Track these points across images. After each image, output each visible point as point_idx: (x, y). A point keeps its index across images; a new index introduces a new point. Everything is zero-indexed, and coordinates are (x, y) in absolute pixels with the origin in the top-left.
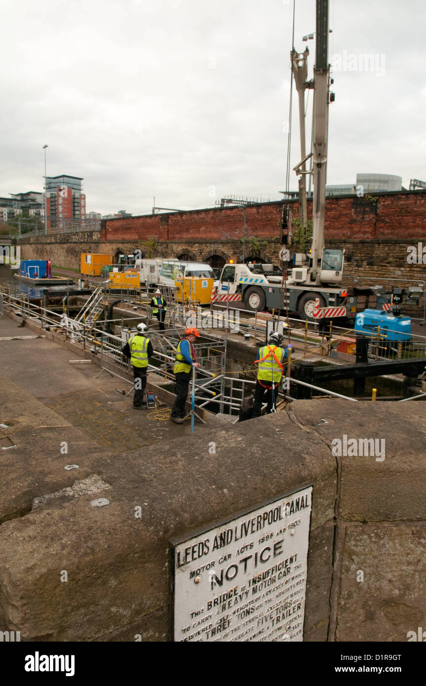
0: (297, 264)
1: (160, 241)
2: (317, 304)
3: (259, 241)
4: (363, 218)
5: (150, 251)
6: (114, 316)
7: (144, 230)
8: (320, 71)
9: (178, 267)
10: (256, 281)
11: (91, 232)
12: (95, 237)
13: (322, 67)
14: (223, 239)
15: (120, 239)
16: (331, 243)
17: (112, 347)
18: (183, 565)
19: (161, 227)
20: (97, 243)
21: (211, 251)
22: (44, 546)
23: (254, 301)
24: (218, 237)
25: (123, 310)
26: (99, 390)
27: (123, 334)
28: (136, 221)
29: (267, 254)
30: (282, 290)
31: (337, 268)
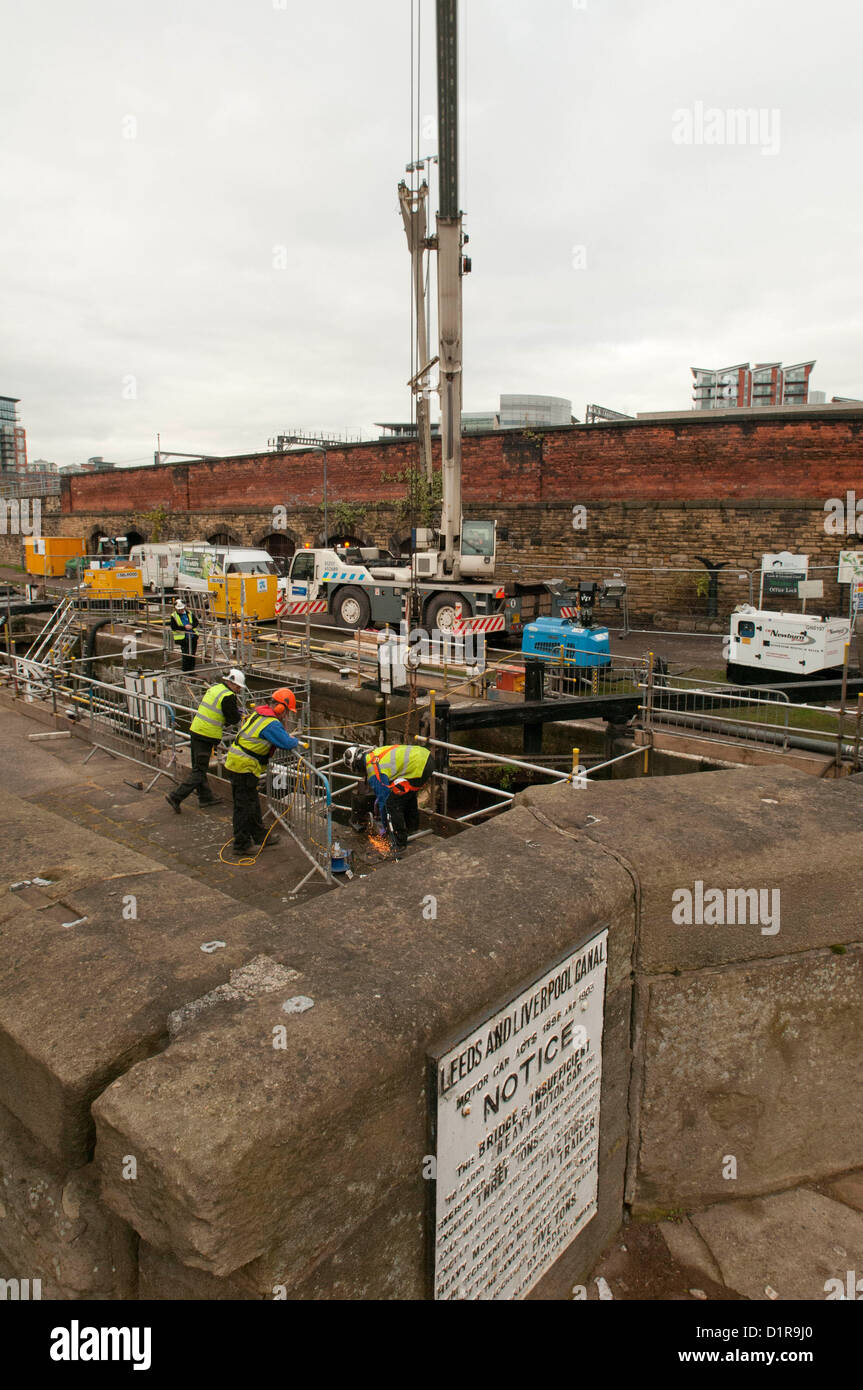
0: (418, 545)
1: (175, 512)
2: (459, 612)
3: (351, 508)
4: (521, 468)
5: (157, 531)
6: (99, 648)
7: (144, 493)
8: (446, 219)
9: (211, 555)
10: (353, 576)
12: (50, 507)
13: (450, 213)
14: (288, 505)
15: (98, 509)
16: (473, 511)
17: (107, 705)
18: (448, 1089)
19: (174, 487)
20: (55, 517)
21: (266, 528)
22: (234, 1099)
23: (351, 611)
25: (116, 637)
26: (94, 785)
27: (129, 682)
28: (127, 477)
29: (366, 530)
30: (397, 591)
31: (486, 551)
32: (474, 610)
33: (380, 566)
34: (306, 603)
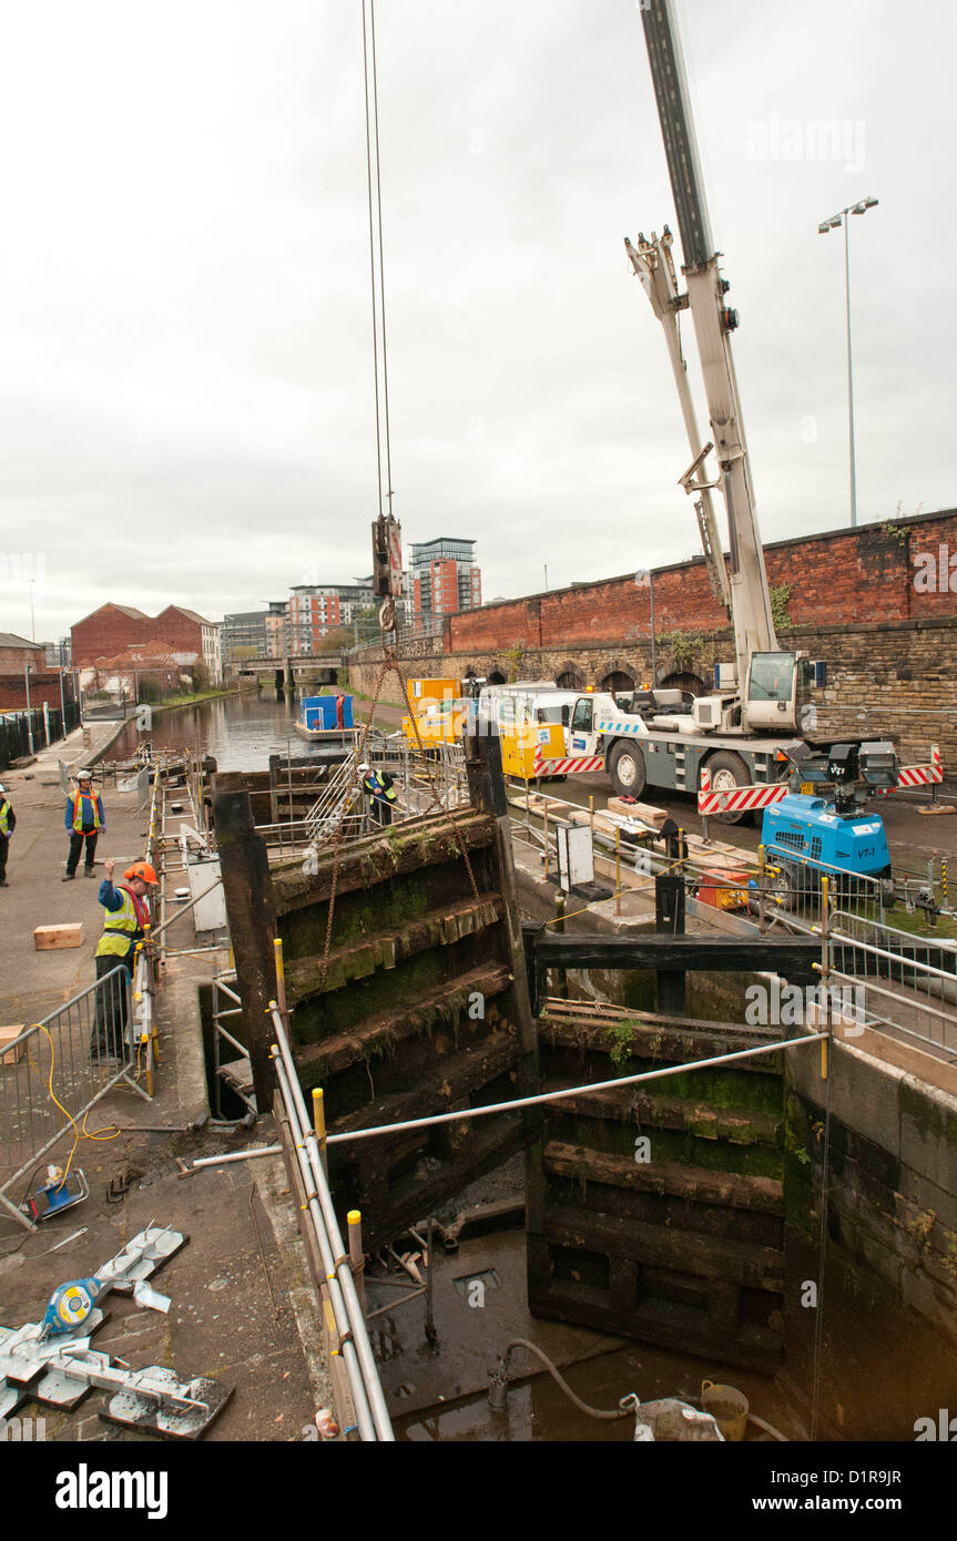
1: (529, 649)
3: (688, 639)
4: (881, 575)
5: (516, 671)
7: (505, 630)
8: (694, 267)
10: (627, 727)
11: (431, 638)
12: (436, 648)
13: (700, 258)
14: (628, 638)
15: (471, 649)
19: (529, 622)
20: (439, 658)
21: (608, 664)
23: (627, 771)
24: (620, 635)
28: (492, 614)
29: (704, 665)
30: (672, 747)
31: (782, 693)
32: (753, 776)
33: (667, 714)
34: (585, 760)
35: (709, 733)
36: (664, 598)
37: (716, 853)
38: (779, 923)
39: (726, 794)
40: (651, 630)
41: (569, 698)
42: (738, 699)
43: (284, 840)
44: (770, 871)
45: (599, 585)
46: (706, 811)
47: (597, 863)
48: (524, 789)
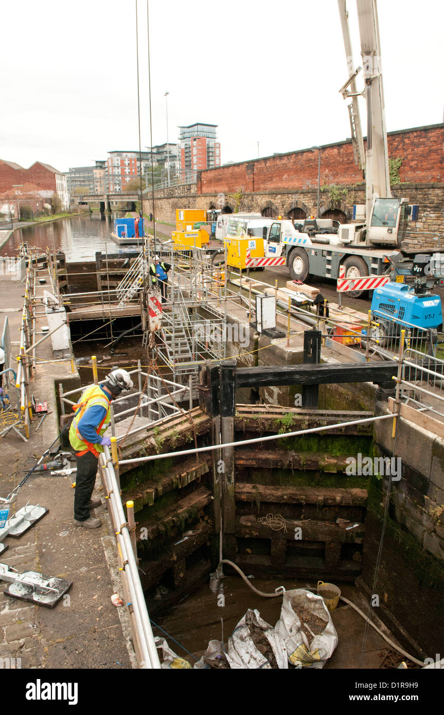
1: (246, 193)
3: (339, 189)
5: (238, 206)
7: (233, 181)
9: (242, 223)
10: (300, 240)
11: (190, 185)
12: (192, 191)
14: (304, 188)
19: (247, 176)
21: (292, 203)
23: (298, 265)
24: (300, 186)
28: (226, 171)
29: (347, 205)
30: (325, 253)
31: (391, 223)
32: (370, 270)
33: (324, 233)
34: (275, 259)
35: (346, 245)
36: (327, 164)
37: (345, 314)
38: (377, 354)
39: (353, 281)
40: (318, 183)
41: (267, 222)
42: (365, 226)
43: (104, 300)
44: (374, 325)
45: (289, 155)
46: (341, 290)
47: (277, 317)
48: (239, 275)
